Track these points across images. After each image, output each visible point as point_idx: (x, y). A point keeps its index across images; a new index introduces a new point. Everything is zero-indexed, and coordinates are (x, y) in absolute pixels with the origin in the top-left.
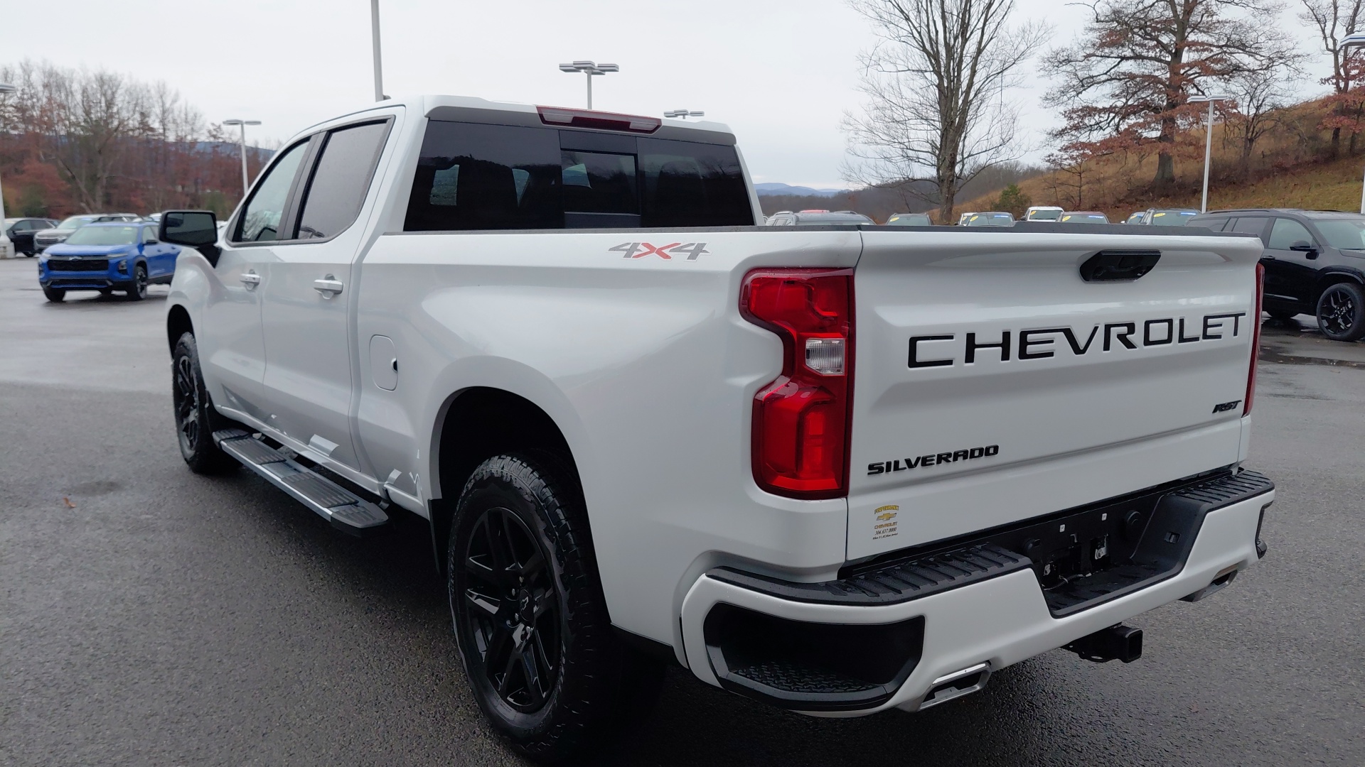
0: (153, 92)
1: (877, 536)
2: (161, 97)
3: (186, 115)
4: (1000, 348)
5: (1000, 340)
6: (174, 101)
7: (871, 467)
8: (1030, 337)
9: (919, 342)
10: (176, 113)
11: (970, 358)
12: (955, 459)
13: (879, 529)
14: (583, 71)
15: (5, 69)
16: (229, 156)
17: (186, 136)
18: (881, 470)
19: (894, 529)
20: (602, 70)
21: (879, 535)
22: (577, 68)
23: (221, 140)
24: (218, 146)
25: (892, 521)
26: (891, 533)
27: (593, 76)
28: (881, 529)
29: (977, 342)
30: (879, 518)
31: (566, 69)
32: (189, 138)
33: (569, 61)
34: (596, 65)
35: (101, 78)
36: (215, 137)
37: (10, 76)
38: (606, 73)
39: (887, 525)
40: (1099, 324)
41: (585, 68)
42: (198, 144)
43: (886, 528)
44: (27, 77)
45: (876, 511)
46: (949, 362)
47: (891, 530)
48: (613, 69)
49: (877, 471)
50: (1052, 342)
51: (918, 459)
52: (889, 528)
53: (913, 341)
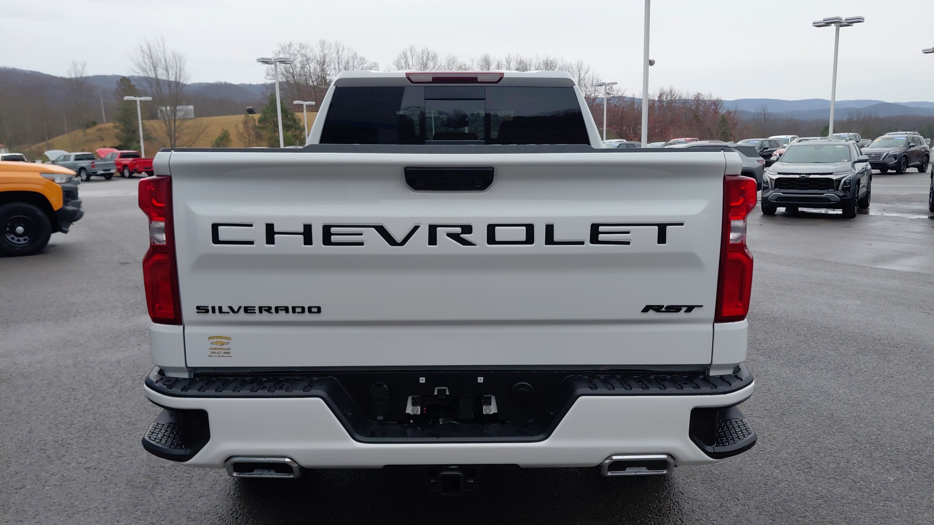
0: (574, 68)
1: (212, 355)
2: (579, 71)
3: (592, 81)
4: (302, 237)
5: (302, 230)
6: (586, 73)
7: (198, 308)
8: (333, 230)
9: (220, 227)
10: (587, 80)
11: (270, 240)
12: (277, 311)
13: (213, 351)
14: (833, 25)
15: (498, 62)
16: (615, 105)
17: (591, 94)
18: (207, 311)
19: (229, 353)
20: (850, 23)
21: (214, 355)
22: (827, 23)
23: (611, 96)
24: (609, 100)
25: (225, 346)
26: (225, 355)
27: (840, 28)
28: (217, 351)
29: (276, 229)
30: (212, 343)
31: (818, 25)
32: (593, 95)
33: (820, 19)
34: (844, 19)
35: (547, 62)
36: (608, 94)
37: (500, 66)
38: (854, 24)
39: (221, 349)
40: (421, 224)
41: (834, 23)
42: (598, 99)
43: (221, 351)
44: (508, 65)
45: (209, 338)
46: (252, 243)
47: (225, 353)
48: (859, 20)
49: (205, 311)
50: (361, 234)
51: (240, 307)
52: (223, 351)
53: (215, 227)
